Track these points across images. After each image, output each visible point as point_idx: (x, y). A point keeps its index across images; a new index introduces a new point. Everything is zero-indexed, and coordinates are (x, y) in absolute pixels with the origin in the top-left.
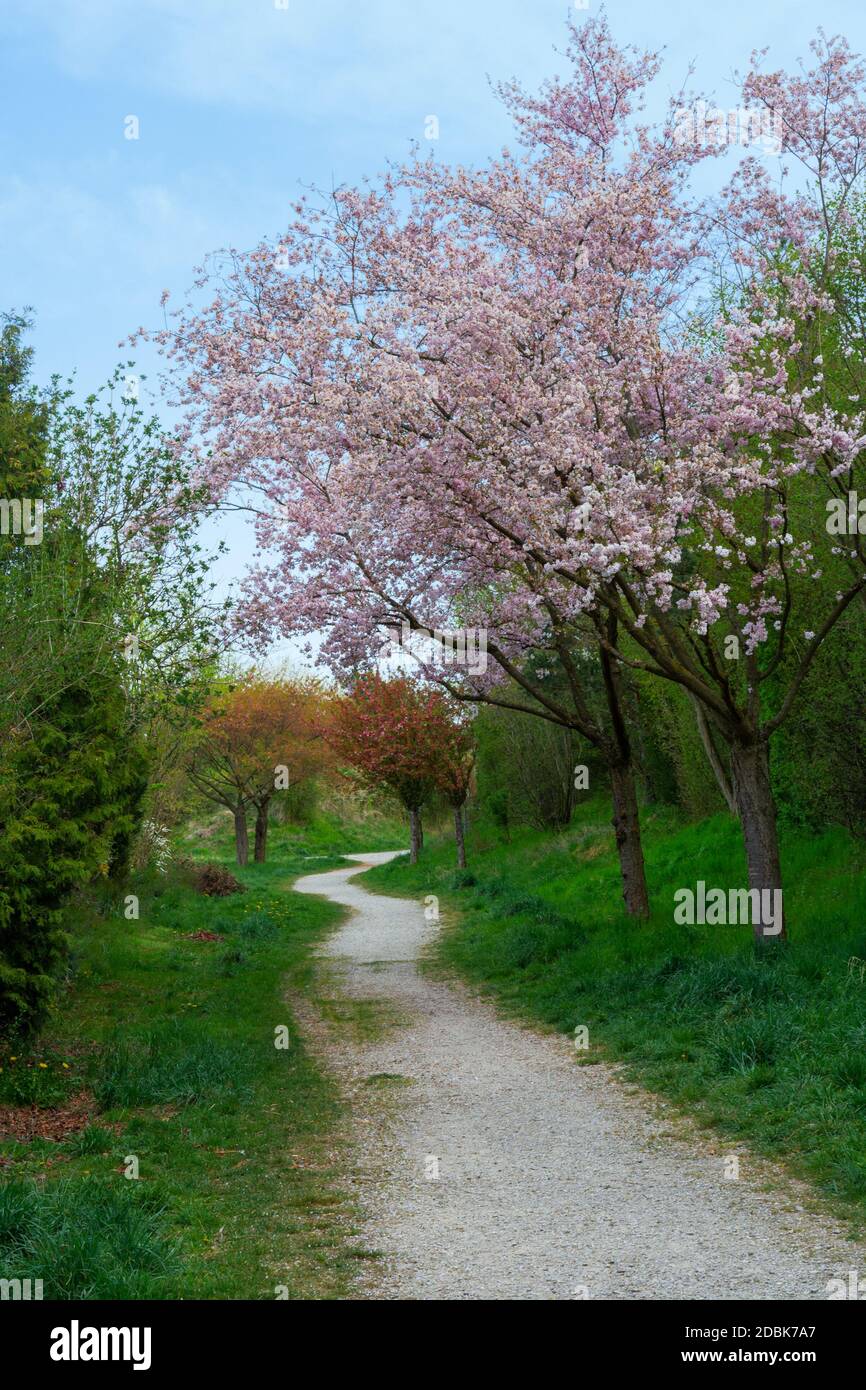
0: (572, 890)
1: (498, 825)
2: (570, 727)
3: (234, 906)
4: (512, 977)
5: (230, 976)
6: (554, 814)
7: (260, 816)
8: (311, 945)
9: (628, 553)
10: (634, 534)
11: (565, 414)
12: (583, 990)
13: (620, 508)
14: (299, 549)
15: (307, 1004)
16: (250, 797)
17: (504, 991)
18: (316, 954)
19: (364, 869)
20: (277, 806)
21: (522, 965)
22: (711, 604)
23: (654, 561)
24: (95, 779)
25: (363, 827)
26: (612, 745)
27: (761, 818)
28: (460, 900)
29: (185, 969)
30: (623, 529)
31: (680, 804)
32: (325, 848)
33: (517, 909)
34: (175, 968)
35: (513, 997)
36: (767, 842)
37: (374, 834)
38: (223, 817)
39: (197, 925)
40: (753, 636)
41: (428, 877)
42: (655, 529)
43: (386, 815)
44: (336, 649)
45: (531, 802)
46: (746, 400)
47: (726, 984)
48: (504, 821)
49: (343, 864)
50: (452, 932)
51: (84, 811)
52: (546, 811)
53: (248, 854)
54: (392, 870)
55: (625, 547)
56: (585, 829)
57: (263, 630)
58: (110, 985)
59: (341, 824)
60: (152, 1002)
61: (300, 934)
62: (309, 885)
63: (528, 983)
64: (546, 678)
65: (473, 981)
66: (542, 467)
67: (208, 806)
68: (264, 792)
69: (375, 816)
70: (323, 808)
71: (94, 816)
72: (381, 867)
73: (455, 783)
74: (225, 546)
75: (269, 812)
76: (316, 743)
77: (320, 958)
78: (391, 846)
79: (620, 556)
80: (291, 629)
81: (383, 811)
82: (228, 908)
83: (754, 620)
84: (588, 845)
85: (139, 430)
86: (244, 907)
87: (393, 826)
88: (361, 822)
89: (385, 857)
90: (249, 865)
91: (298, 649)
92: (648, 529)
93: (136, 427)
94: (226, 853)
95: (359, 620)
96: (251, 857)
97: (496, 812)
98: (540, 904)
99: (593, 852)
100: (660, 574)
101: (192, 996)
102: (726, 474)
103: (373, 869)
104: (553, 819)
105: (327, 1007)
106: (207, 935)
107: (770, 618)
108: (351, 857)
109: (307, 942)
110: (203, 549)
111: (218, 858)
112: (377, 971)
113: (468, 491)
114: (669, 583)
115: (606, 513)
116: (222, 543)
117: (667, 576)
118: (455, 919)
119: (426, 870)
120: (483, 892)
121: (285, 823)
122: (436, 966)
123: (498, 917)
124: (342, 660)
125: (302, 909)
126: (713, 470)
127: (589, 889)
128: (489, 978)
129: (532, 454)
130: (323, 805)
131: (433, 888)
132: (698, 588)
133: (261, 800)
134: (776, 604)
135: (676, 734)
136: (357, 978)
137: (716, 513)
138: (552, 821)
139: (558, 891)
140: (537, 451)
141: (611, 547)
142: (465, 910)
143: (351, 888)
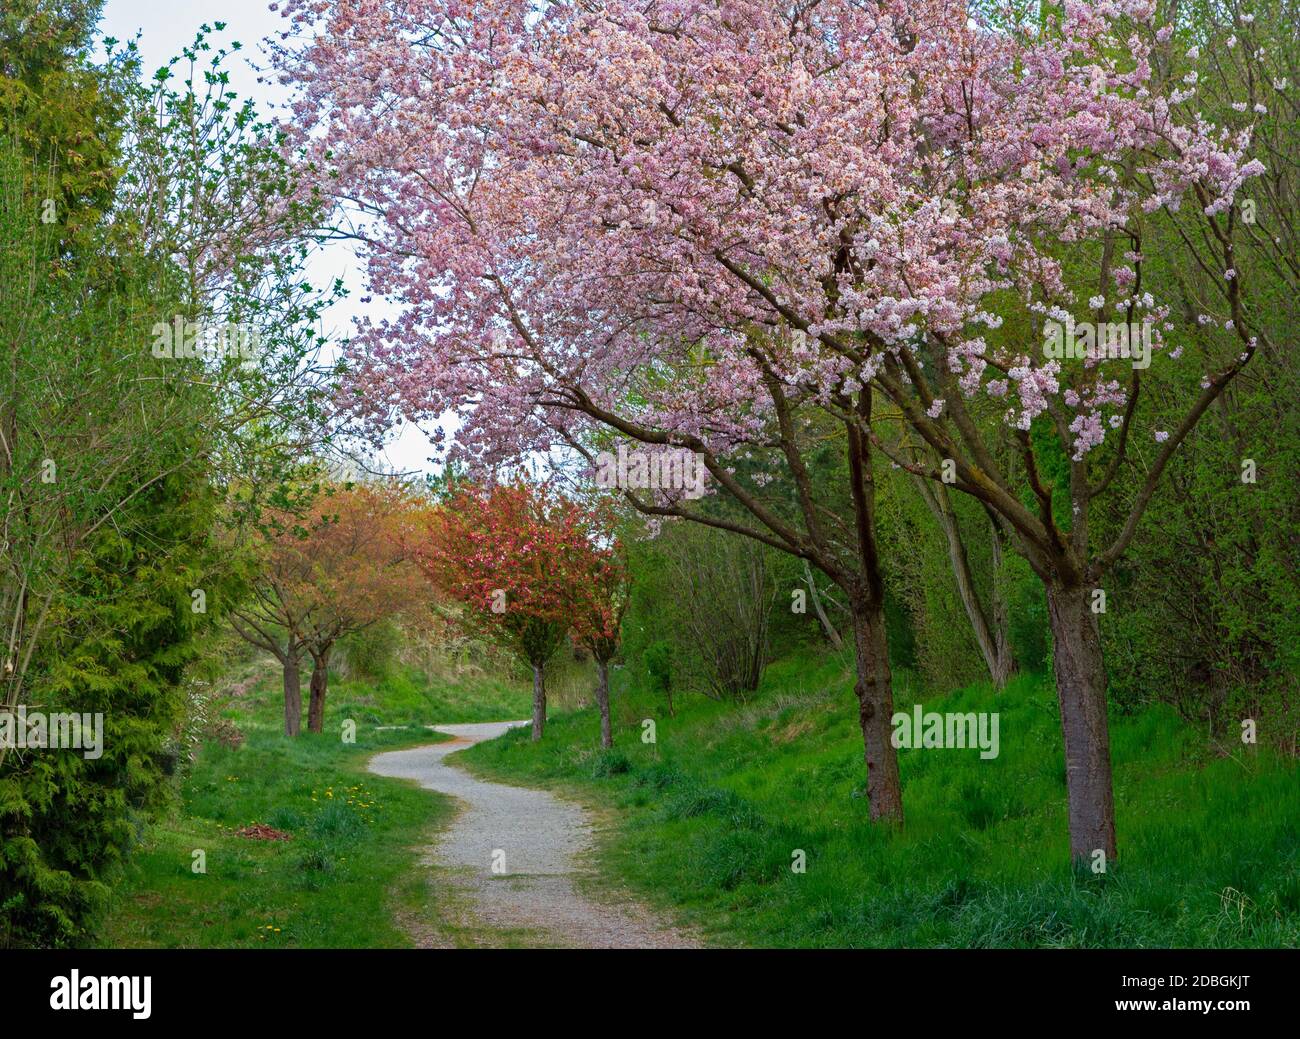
0: (775, 780)
1: (656, 689)
2: (801, 556)
3: (296, 792)
4: (716, 902)
5: (315, 890)
6: (735, 677)
7: (317, 667)
8: (415, 849)
9: (926, 312)
10: (936, 286)
11: (848, 114)
12: (829, 922)
13: (918, 249)
14: (429, 296)
15: (430, 930)
16: (304, 642)
17: (710, 922)
18: (426, 862)
19: (465, 747)
20: (339, 655)
21: (728, 885)
22: (1036, 388)
23: (961, 325)
24: (173, 607)
25: (456, 687)
26: (858, 582)
27: (1086, 690)
28: (610, 792)
29: (246, 877)
30: (919, 278)
31: (916, 669)
32: (403, 715)
33: (703, 807)
34: (233, 876)
35: (724, 929)
36: (1093, 723)
37: (471, 698)
38: (263, 668)
39: (250, 817)
40: (1085, 434)
41: (560, 761)
42: (964, 280)
43: (488, 672)
44: (478, 438)
45: (705, 659)
46: (1093, 104)
47: (1042, 920)
48: (665, 684)
49: (430, 737)
50: (611, 837)
51: (154, 650)
52: (726, 673)
53: (300, 720)
54: (506, 748)
55: (925, 303)
56: (780, 699)
57: (376, 408)
58: (146, 897)
59: (426, 681)
60: (209, 923)
61: (395, 833)
62: (387, 764)
63: (741, 911)
64: (769, 485)
65: (660, 906)
66: (812, 188)
67: (242, 653)
68: (325, 635)
69: (473, 672)
70: (402, 660)
71: (168, 659)
72: (489, 743)
73: (602, 630)
74: (343, 286)
75: (331, 662)
76: (400, 569)
77: (433, 868)
78: (495, 716)
79: (915, 315)
80: (417, 409)
81: (484, 666)
82: (288, 795)
83: (1087, 413)
84: (784, 722)
85: (229, 118)
86: (310, 795)
87: (497, 688)
88: (454, 680)
89: (495, 730)
90: (300, 736)
91: (428, 438)
92: (955, 280)
93: (225, 114)
94: (268, 718)
95: (512, 399)
96: (304, 725)
97: (655, 672)
98: (734, 800)
99: (792, 731)
100: (969, 344)
101: (267, 915)
102: (1064, 206)
103: (478, 745)
104: (735, 684)
105: (463, 936)
106: (265, 831)
107: (1106, 410)
108: (439, 728)
109: (408, 844)
110: (315, 289)
111: (256, 725)
112: (517, 888)
113: (698, 219)
114: (980, 357)
115: (899, 255)
116: (339, 282)
117: (980, 346)
118: (609, 818)
119: (555, 751)
120: (643, 782)
121: (349, 678)
122: (600, 883)
123: (673, 818)
124: (486, 454)
125: (390, 798)
126: (1047, 201)
127: (800, 783)
128: (683, 902)
129: (799, 169)
130: (401, 655)
131: (567, 775)
132: (1020, 365)
133: (320, 646)
134: (1118, 391)
135: (915, 571)
136: (491, 896)
137: (1036, 261)
138: (734, 688)
139: (754, 783)
140: (808, 166)
141: (905, 302)
142: (622, 807)
143: (449, 771)
